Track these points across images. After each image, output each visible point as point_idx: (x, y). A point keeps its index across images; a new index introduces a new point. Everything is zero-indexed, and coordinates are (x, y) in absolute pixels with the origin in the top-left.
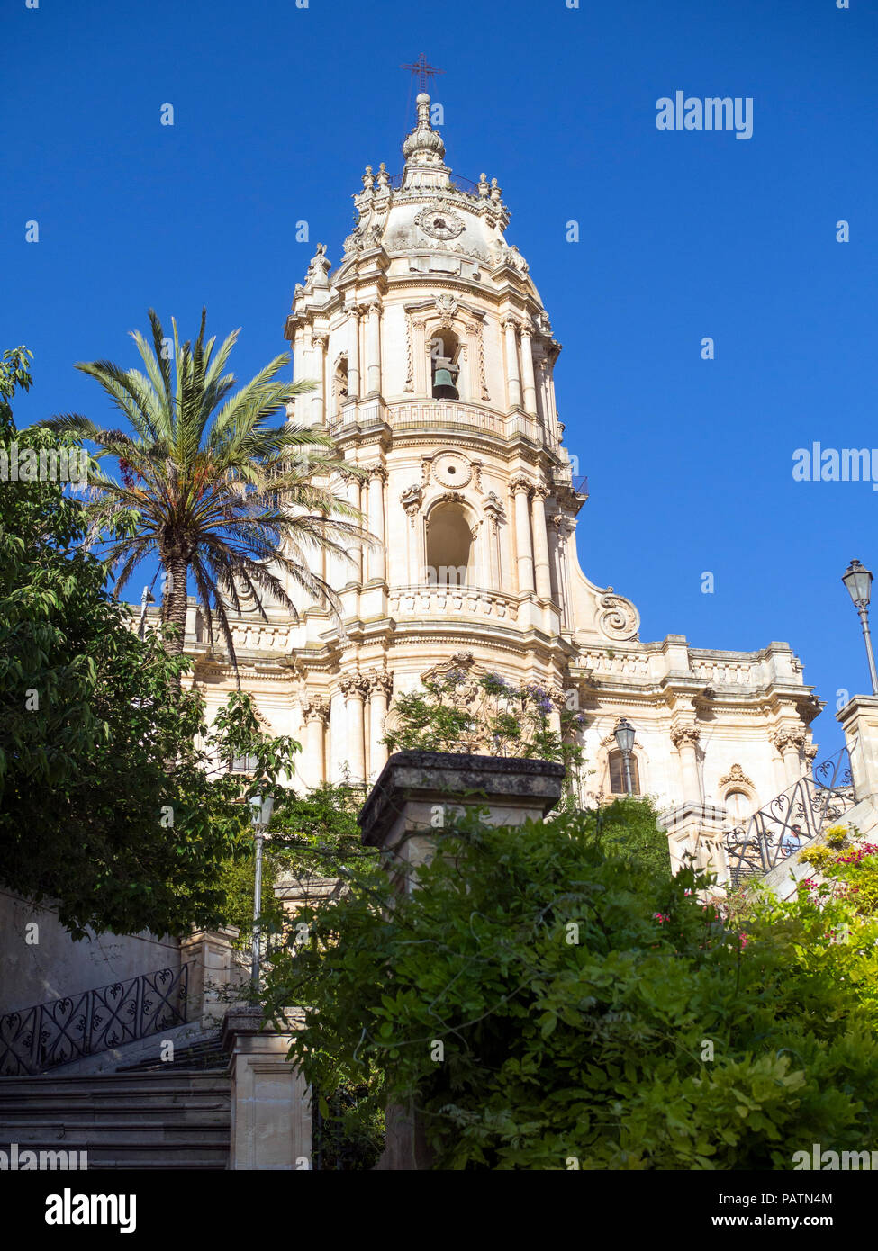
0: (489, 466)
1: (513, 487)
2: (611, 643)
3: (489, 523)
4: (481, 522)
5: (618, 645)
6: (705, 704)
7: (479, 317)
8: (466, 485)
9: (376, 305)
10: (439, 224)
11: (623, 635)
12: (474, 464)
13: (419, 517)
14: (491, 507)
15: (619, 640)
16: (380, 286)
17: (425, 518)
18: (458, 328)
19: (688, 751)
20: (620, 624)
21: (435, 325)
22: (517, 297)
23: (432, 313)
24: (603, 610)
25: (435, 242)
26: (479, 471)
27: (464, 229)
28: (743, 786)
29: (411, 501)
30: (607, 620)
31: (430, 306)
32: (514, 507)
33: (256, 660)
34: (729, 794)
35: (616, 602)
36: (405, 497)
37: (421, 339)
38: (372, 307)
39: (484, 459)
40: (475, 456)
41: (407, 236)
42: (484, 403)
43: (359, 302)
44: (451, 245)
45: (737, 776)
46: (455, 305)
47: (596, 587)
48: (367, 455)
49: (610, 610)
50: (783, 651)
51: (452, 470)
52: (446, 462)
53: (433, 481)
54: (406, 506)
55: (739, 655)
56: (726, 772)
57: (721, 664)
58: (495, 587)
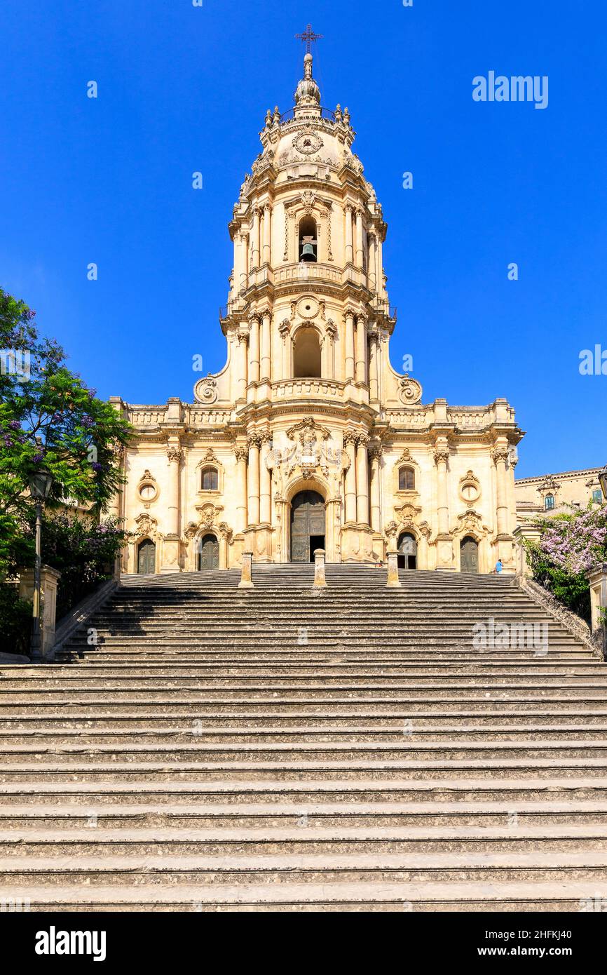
0: (331, 303)
1: (345, 315)
2: (404, 406)
3: (328, 339)
4: (324, 339)
5: (408, 407)
6: (455, 437)
7: (328, 205)
8: (315, 316)
9: (268, 205)
10: (307, 143)
11: (412, 401)
12: (321, 303)
13: (288, 338)
14: (330, 329)
15: (410, 405)
16: (271, 192)
17: (292, 339)
18: (315, 214)
19: (442, 465)
20: (410, 395)
21: (301, 214)
22: (353, 189)
23: (300, 206)
24: (401, 387)
25: (303, 156)
26: (324, 307)
27: (322, 145)
28: (473, 482)
29: (285, 329)
30: (404, 393)
31: (299, 201)
32: (345, 328)
33: (211, 430)
34: (465, 487)
35: (409, 382)
36: (281, 327)
37: (294, 224)
38: (266, 207)
39: (327, 299)
40: (321, 297)
41: (288, 155)
42: (330, 263)
43: (259, 205)
44: (313, 156)
45: (470, 477)
46: (313, 198)
47: (398, 375)
48: (261, 304)
49: (405, 387)
50: (503, 404)
51: (308, 308)
52: (304, 303)
53: (297, 316)
54: (282, 332)
55: (478, 408)
56: (464, 475)
57: (467, 414)
58: (330, 378)
